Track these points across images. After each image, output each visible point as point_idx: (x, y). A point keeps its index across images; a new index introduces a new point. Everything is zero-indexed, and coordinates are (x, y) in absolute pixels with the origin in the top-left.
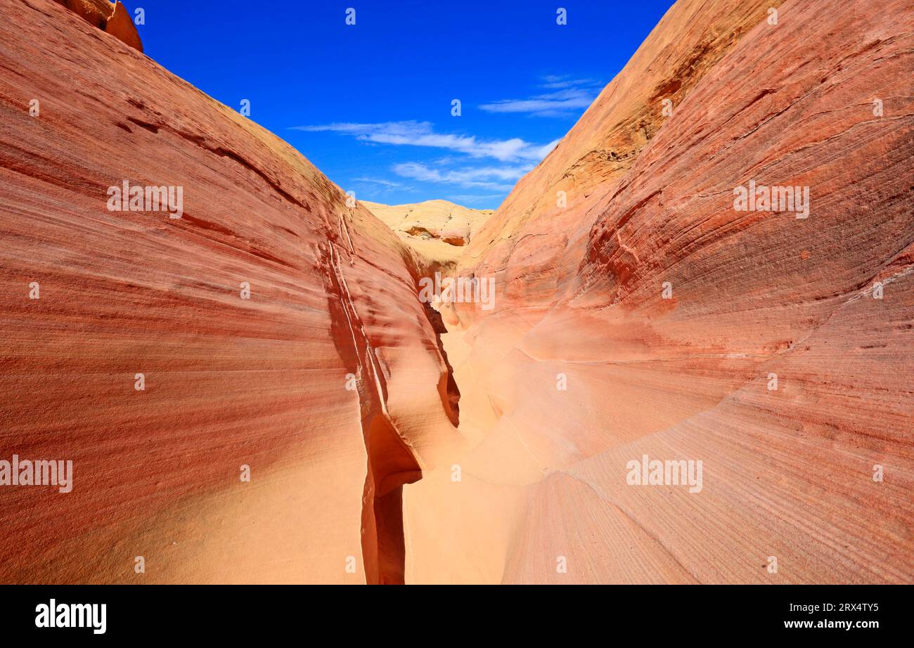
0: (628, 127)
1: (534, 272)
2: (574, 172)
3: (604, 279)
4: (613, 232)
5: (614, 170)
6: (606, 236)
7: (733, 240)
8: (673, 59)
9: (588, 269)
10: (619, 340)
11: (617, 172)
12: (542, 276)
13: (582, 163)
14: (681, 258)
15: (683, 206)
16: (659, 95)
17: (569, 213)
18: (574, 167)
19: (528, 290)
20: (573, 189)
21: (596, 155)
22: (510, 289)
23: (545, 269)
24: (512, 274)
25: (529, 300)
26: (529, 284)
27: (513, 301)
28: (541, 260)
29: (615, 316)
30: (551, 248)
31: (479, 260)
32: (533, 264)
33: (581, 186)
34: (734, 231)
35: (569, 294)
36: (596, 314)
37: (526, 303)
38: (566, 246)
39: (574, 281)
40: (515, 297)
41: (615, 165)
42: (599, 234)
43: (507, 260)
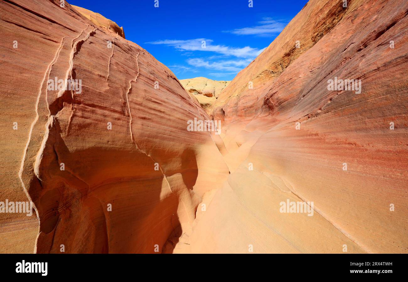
0: (277, 64)
1: (247, 108)
2: (260, 76)
3: (267, 109)
4: (269, 98)
5: (272, 77)
6: (268, 99)
7: (286, 102)
8: (288, 47)
9: (264, 107)
10: (270, 122)
11: (273, 77)
12: (250, 109)
13: (263, 73)
14: (280, 105)
15: (280, 95)
16: (285, 56)
17: (258, 89)
18: (260, 74)
19: (245, 114)
20: (260, 81)
21: (267, 72)
22: (239, 113)
23: (251, 107)
24: (239, 108)
25: (246, 117)
26: (245, 112)
27: (240, 117)
28: (250, 104)
29: (270, 118)
30: (253, 100)
31: (224, 103)
32: (247, 105)
33: (262, 81)
34: (286, 101)
35: (259, 114)
36: (266, 118)
37: (245, 118)
38: (258, 99)
39: (260, 110)
40: (241, 116)
41: (273, 75)
42: (266, 99)
43: (237, 104)
